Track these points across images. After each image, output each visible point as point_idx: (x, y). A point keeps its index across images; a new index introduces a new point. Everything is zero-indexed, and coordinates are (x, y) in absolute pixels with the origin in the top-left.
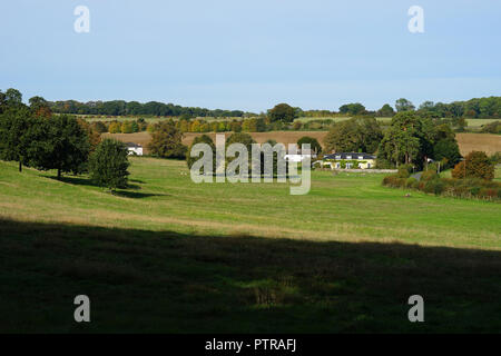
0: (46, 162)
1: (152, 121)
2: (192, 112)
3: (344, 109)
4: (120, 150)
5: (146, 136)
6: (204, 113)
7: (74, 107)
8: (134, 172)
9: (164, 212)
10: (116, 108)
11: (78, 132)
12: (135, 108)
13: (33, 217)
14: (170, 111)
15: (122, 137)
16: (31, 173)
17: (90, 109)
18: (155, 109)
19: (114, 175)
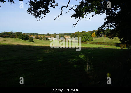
0: (25, 39)
1: (36, 35)
2: (39, 34)
3: (54, 34)
4: (32, 38)
5: (35, 36)
6: (41, 34)
7: (27, 34)
8: (34, 40)
9: (37, 44)
10: (32, 34)
11: (28, 36)
12: (34, 34)
13: (23, 45)
14: (37, 34)
15: (32, 37)
16: (23, 40)
17: (29, 34)
18: (36, 34)
19: (32, 40)
